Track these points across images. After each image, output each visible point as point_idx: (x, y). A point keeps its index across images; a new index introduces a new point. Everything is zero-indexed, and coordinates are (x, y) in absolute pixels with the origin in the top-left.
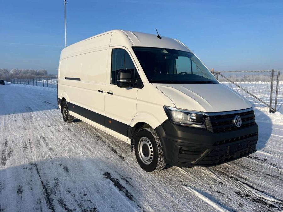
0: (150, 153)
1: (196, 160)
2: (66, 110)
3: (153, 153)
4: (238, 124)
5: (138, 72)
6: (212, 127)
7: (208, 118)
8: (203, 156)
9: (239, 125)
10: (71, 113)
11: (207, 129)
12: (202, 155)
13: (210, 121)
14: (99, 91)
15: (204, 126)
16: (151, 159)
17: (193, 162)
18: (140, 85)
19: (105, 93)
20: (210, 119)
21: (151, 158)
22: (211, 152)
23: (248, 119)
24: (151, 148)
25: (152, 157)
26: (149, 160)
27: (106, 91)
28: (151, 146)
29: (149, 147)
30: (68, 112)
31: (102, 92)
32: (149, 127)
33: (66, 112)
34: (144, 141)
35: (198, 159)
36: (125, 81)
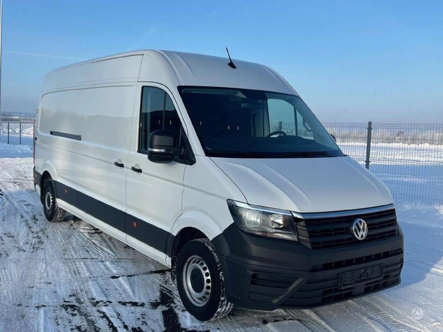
0: (206, 284)
1: (281, 297)
2: (51, 197)
3: (210, 284)
4: (360, 235)
5: (187, 134)
6: (309, 238)
7: (302, 223)
8: (292, 290)
9: (362, 236)
10: (61, 203)
11: (301, 242)
12: (290, 288)
13: (305, 229)
14: (117, 164)
15: (296, 236)
16: (207, 296)
17: (275, 301)
18: (189, 159)
19: (128, 168)
20: (304, 225)
21: (207, 293)
22: (306, 283)
23: (382, 225)
24: (207, 275)
25: (209, 291)
26: (204, 297)
27: (129, 165)
28: (208, 271)
29: (204, 273)
30: (54, 202)
31: (122, 166)
32: (203, 236)
33: (51, 201)
34: (194, 262)
35: (284, 295)
36: (163, 151)
